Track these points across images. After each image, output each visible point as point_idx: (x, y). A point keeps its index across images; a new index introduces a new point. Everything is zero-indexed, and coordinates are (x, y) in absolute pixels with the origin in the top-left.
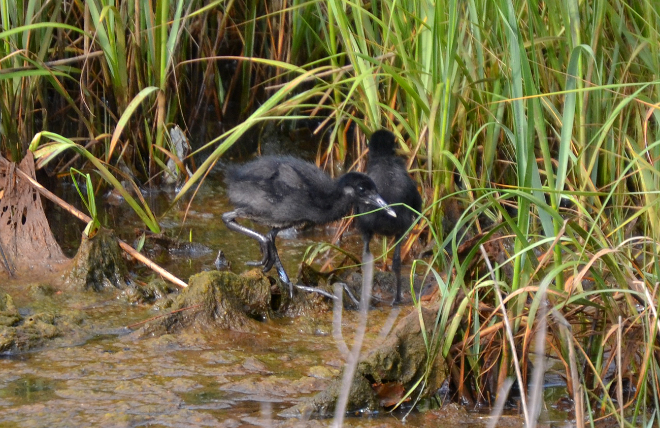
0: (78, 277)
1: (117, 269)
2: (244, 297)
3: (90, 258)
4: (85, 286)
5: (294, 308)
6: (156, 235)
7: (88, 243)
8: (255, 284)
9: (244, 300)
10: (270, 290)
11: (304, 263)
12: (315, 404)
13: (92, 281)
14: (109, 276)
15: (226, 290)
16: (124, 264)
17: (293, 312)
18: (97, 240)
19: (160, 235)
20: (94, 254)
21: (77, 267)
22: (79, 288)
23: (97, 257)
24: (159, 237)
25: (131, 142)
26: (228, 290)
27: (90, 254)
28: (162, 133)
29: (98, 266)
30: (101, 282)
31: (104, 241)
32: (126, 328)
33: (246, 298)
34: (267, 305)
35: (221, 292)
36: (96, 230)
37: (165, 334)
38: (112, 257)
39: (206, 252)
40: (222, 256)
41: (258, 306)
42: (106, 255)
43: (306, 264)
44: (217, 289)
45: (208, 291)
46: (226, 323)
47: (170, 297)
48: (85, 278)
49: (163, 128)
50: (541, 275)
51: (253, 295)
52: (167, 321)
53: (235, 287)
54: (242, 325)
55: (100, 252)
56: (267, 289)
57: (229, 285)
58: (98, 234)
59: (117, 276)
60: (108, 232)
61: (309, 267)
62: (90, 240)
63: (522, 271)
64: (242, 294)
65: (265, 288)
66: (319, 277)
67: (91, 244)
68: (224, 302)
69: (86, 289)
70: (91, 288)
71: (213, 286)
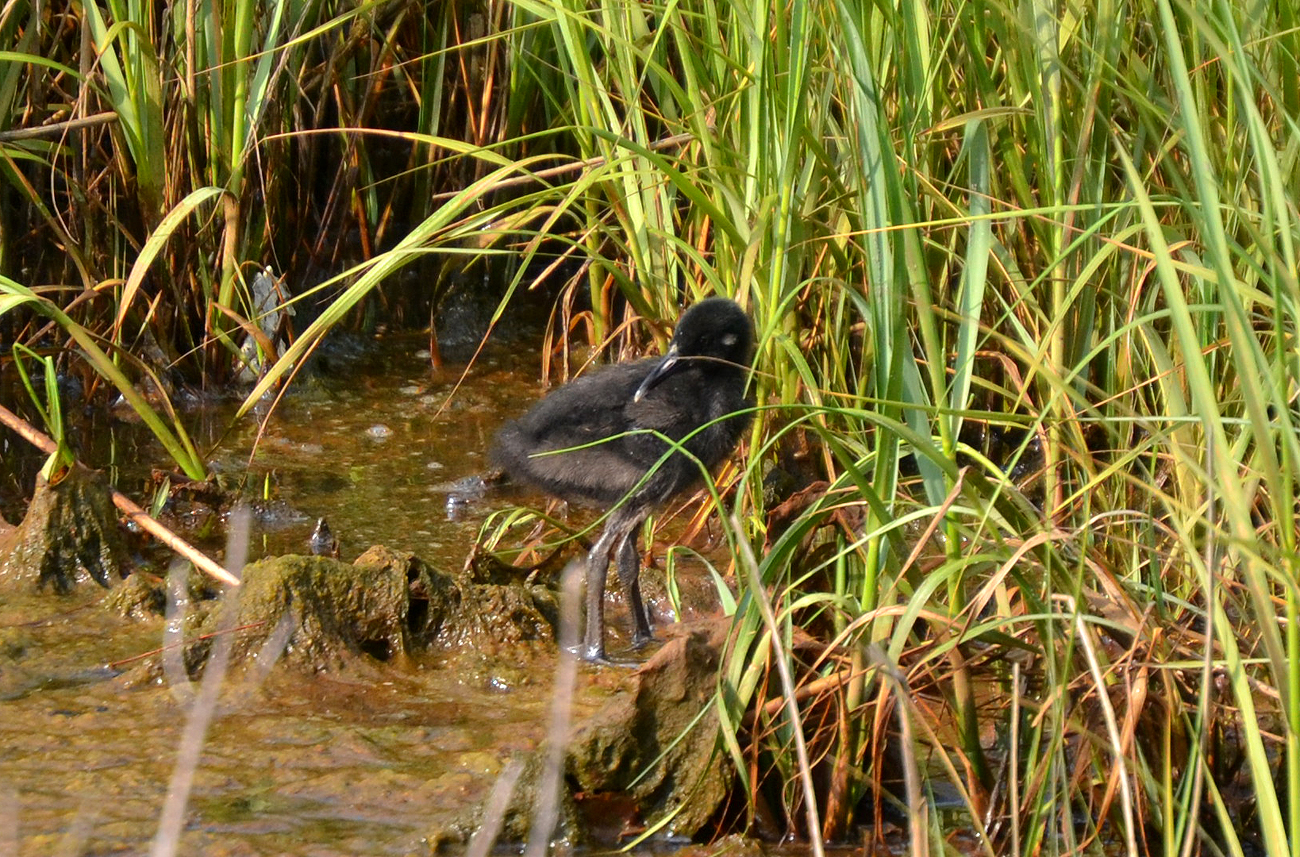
0: (25, 563)
1: (105, 550)
2: (354, 606)
3: (50, 526)
4: (37, 582)
5: (451, 629)
6: (196, 483)
7: (46, 496)
8: (376, 579)
9: (355, 611)
10: (407, 591)
11: (479, 546)
12: (460, 826)
13: (54, 571)
14: (90, 563)
15: (315, 593)
16: (120, 539)
17: (450, 638)
18: (68, 490)
19: (204, 483)
20: (59, 517)
21: (24, 542)
22: (27, 585)
23: (66, 523)
24: (202, 488)
25: (169, 297)
26: (319, 594)
27: (51, 518)
28: (231, 280)
29: (68, 542)
30: (72, 574)
31: (80, 491)
32: (106, 666)
33: (360, 608)
34: (401, 621)
35: (304, 601)
36: (66, 469)
37: (183, 681)
38: (96, 525)
39: (295, 520)
40: (325, 530)
41: (384, 623)
42: (83, 519)
43: (483, 550)
44: (295, 593)
45: (277, 597)
46: (310, 663)
47: (205, 605)
48: (39, 565)
49: (234, 270)
50: (915, 577)
51: (372, 602)
52: (190, 654)
53: (336, 585)
54: (342, 667)
55: (73, 515)
56: (401, 589)
57: (322, 583)
58: (69, 479)
59: (105, 562)
60: (89, 474)
61: (489, 557)
62: (52, 489)
63: (883, 570)
64: (351, 601)
65: (397, 587)
66: (509, 575)
67: (54, 497)
68: (307, 621)
69: (40, 588)
70: (49, 587)
71: (287, 588)
